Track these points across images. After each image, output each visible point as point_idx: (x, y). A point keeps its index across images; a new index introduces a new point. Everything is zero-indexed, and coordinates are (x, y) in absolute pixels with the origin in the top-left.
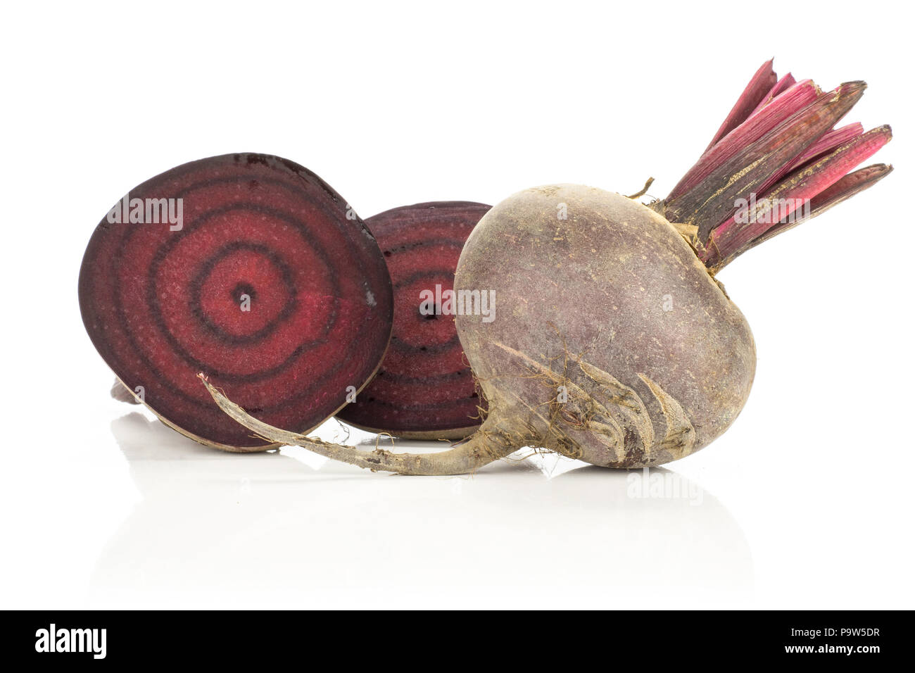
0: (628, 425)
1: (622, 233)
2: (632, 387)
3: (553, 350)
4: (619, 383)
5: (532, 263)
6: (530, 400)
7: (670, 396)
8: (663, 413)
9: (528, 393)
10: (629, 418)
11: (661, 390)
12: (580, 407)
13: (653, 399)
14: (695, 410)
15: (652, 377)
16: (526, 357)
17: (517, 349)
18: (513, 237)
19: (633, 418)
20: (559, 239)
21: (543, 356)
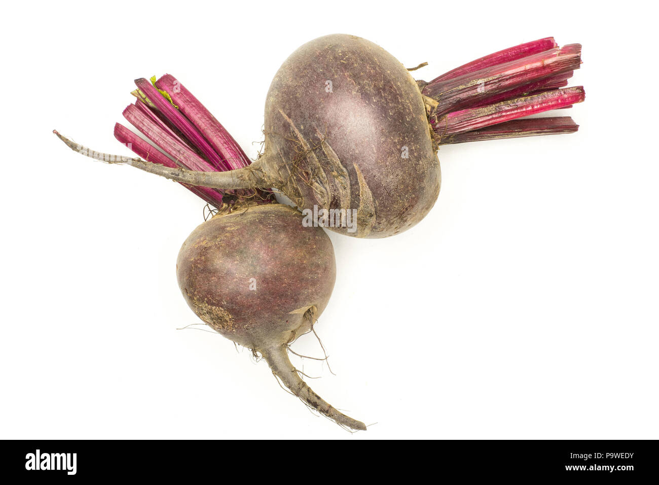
0: (336, 194)
1: (384, 75)
2: (347, 170)
3: (310, 126)
4: (340, 164)
5: (322, 69)
6: (285, 153)
7: (368, 187)
8: (359, 196)
9: (285, 149)
10: (338, 190)
11: (364, 180)
12: (312, 170)
13: (357, 183)
14: (380, 204)
15: (362, 169)
16: (292, 124)
17: (290, 117)
18: (319, 51)
19: (341, 191)
20: (344, 62)
21: (302, 128)
